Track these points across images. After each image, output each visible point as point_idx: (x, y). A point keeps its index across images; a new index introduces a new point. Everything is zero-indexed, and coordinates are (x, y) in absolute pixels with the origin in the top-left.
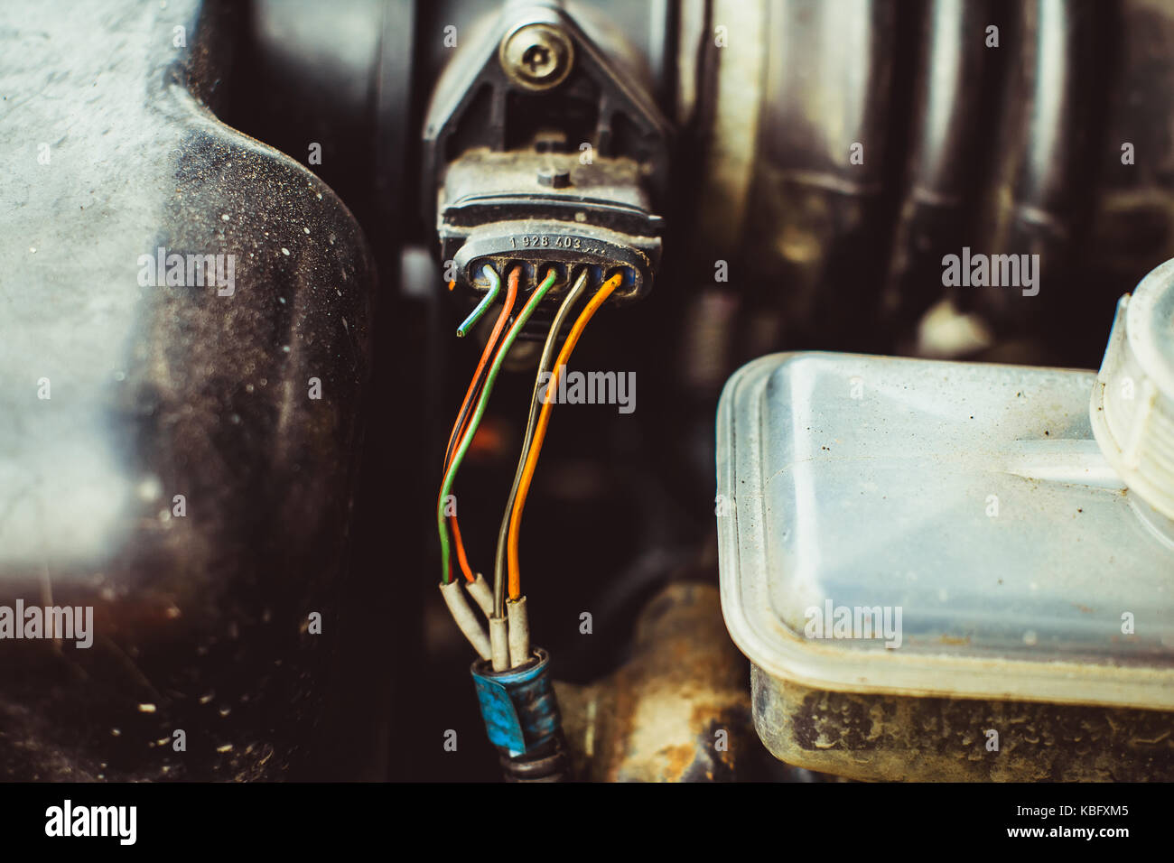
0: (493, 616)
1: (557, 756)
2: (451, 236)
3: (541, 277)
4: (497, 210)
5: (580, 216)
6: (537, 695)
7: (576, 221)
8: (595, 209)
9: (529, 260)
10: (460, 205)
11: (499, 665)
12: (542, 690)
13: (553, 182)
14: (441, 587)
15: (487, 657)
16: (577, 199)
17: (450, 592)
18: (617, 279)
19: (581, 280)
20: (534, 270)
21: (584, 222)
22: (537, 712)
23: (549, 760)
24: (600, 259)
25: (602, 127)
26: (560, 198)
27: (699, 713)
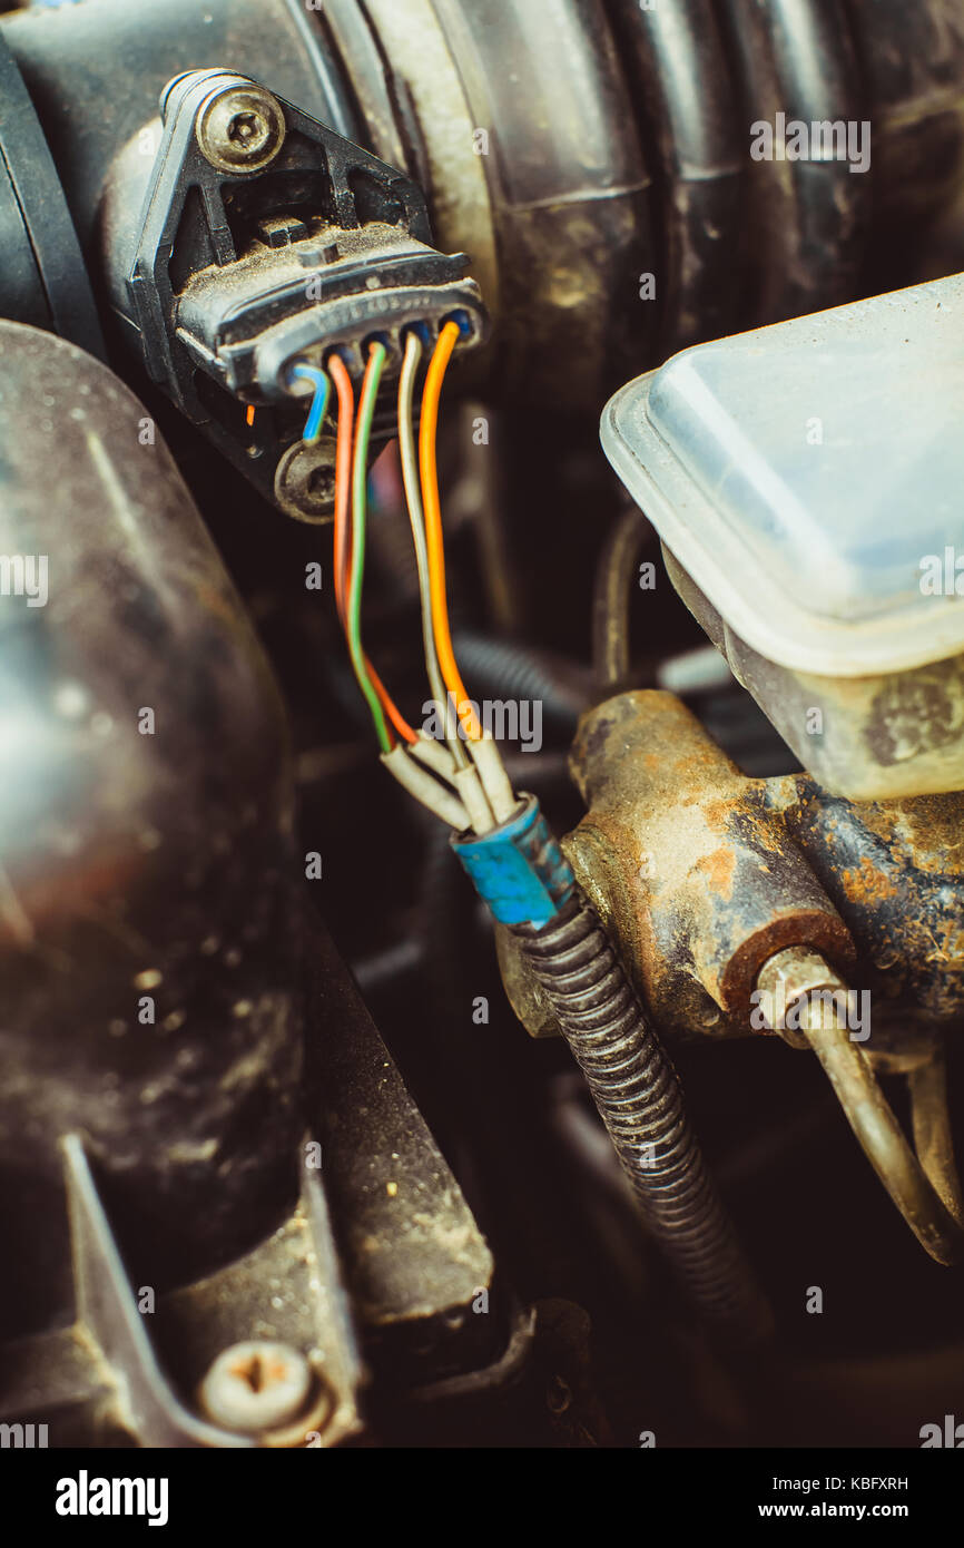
0: (457, 770)
1: (585, 912)
2: (237, 354)
3: (366, 355)
4: (276, 308)
5: (373, 282)
6: (542, 843)
7: (368, 289)
8: (387, 268)
9: (346, 340)
10: (231, 316)
11: (483, 826)
12: (544, 834)
13: (324, 256)
14: (383, 758)
15: (463, 825)
16: (361, 264)
17: (396, 760)
18: (452, 329)
19: (413, 344)
20: (355, 350)
21: (379, 288)
22: (548, 864)
23: (579, 918)
24: (427, 311)
25: (340, 192)
26: (340, 270)
27: (713, 813)
